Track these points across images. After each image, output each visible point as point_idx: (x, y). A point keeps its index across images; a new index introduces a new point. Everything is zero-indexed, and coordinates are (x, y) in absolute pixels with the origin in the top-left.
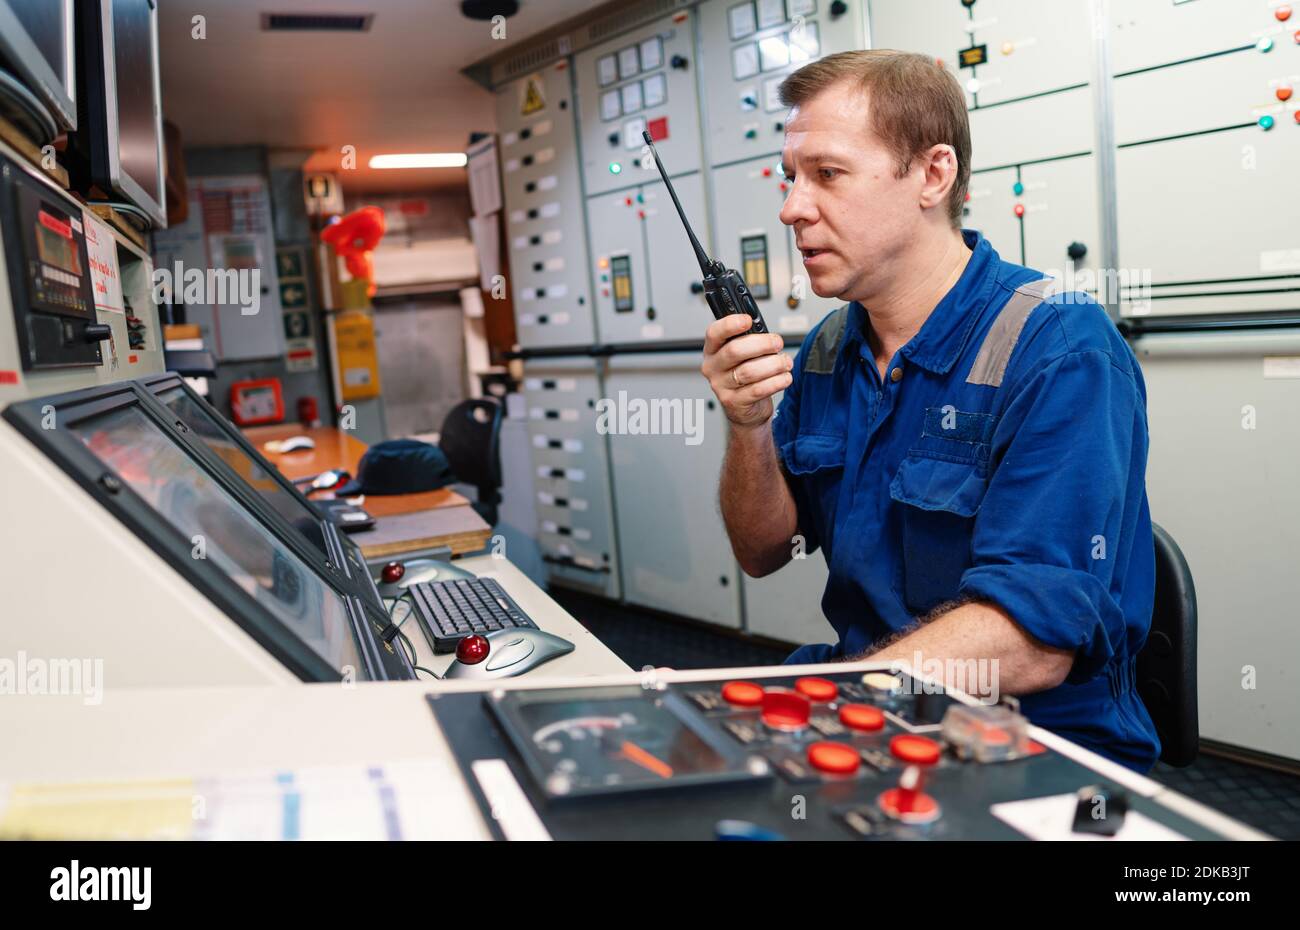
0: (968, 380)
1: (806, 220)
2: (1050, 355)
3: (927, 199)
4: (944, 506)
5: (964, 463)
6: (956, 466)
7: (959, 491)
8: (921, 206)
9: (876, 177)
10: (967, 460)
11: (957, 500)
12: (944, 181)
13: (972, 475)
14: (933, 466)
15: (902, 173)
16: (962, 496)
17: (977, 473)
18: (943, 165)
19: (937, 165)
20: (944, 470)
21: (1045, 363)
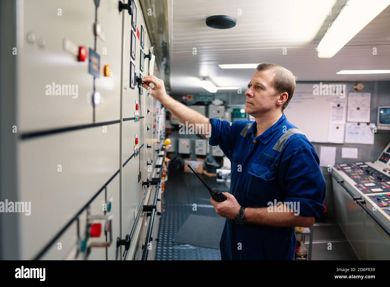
0: (273, 148)
1: (250, 96)
2: (295, 149)
3: (278, 103)
4: (261, 177)
5: (267, 167)
6: (265, 168)
7: (265, 174)
8: (276, 104)
9: (269, 93)
10: (268, 167)
11: (264, 176)
12: (283, 101)
13: (269, 171)
14: (259, 166)
15: (275, 95)
16: (266, 175)
17: (270, 171)
18: (285, 97)
19: (283, 96)
20: (262, 168)
21: (294, 151)
